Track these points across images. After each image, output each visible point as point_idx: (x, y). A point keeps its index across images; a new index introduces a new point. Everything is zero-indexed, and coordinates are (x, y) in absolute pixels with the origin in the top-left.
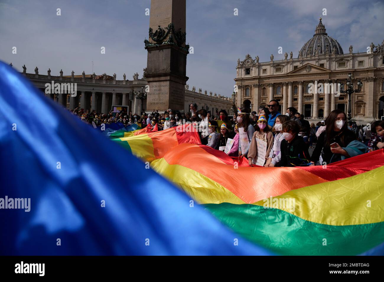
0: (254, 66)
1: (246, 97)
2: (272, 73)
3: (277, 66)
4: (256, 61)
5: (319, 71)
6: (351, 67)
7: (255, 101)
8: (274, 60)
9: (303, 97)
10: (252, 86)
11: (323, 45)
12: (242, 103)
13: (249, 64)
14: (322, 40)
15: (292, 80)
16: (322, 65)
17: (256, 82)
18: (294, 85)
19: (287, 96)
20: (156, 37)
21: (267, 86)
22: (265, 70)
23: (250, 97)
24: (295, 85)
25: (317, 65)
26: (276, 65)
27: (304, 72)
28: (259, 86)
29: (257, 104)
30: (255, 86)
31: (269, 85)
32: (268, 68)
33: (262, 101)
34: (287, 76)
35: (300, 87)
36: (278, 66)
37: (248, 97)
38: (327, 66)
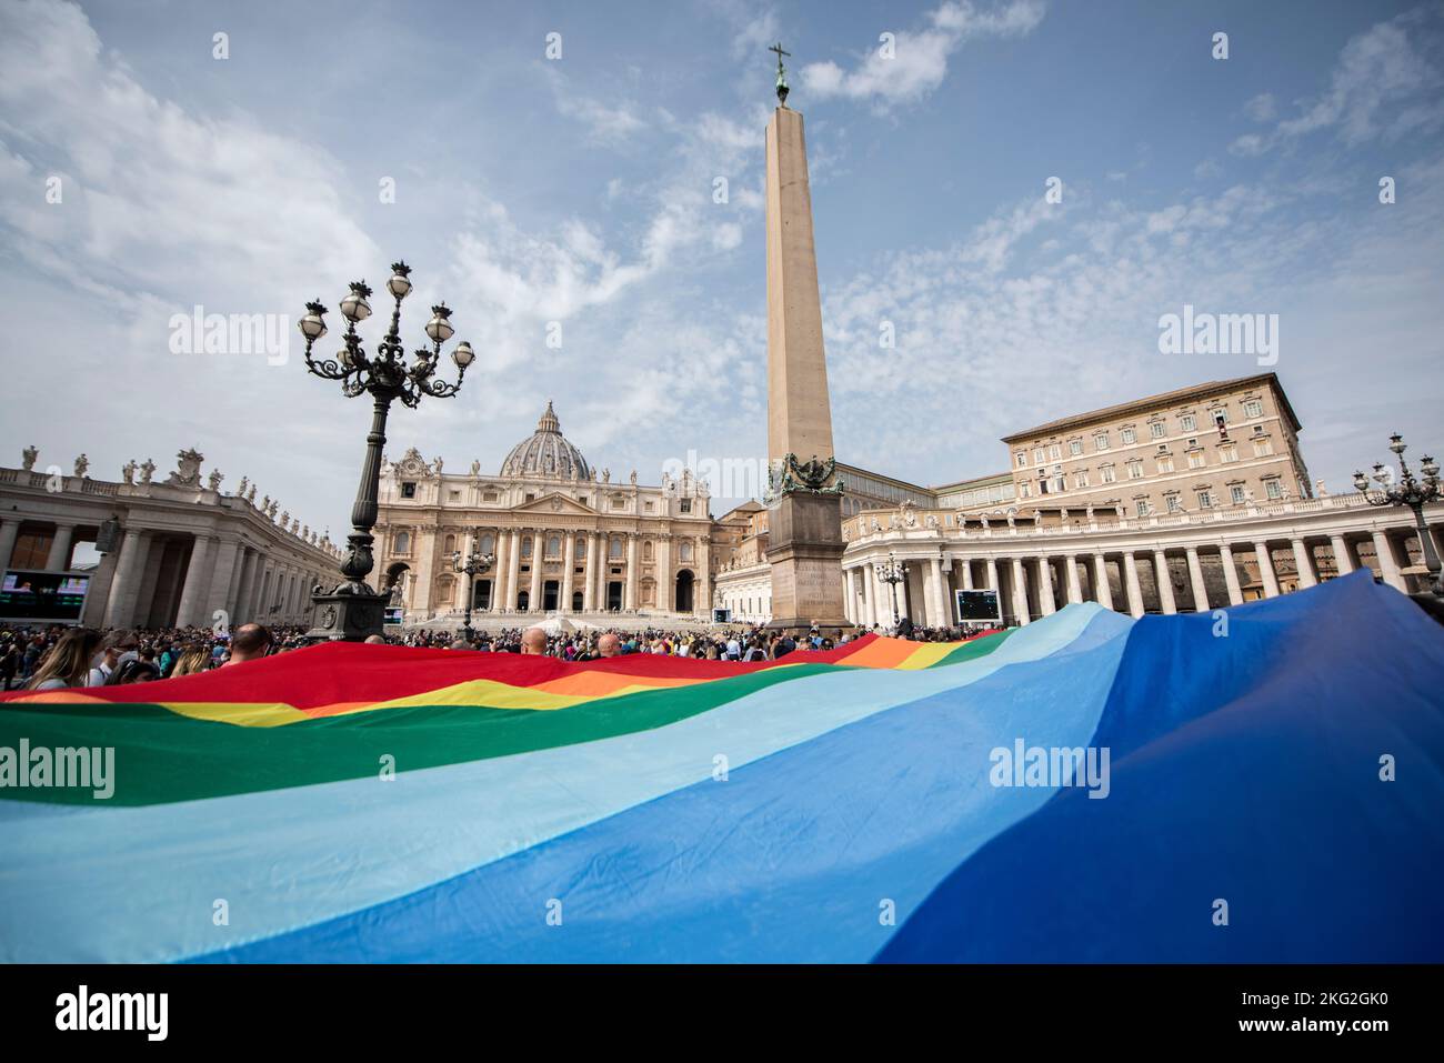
0: (428, 478)
1: (397, 557)
2: (474, 501)
3: (487, 487)
4: (433, 469)
5: (577, 512)
6: (634, 512)
7: (423, 566)
8: (480, 473)
9: (545, 564)
10: (419, 528)
11: (556, 455)
12: (385, 572)
13: (413, 471)
14: (555, 445)
15: (521, 525)
16: (583, 500)
17: (431, 520)
18: (524, 536)
19: (507, 560)
20: (806, 475)
21: (459, 532)
22: (456, 493)
23: (409, 557)
24: (526, 537)
25: (574, 497)
26: (484, 485)
27: (547, 509)
28: (438, 530)
29: (429, 575)
30: (426, 529)
31: (464, 530)
32: (465, 489)
33: (443, 567)
34: (511, 513)
35: (538, 541)
36: (490, 490)
37: (405, 557)
38: (592, 502)
